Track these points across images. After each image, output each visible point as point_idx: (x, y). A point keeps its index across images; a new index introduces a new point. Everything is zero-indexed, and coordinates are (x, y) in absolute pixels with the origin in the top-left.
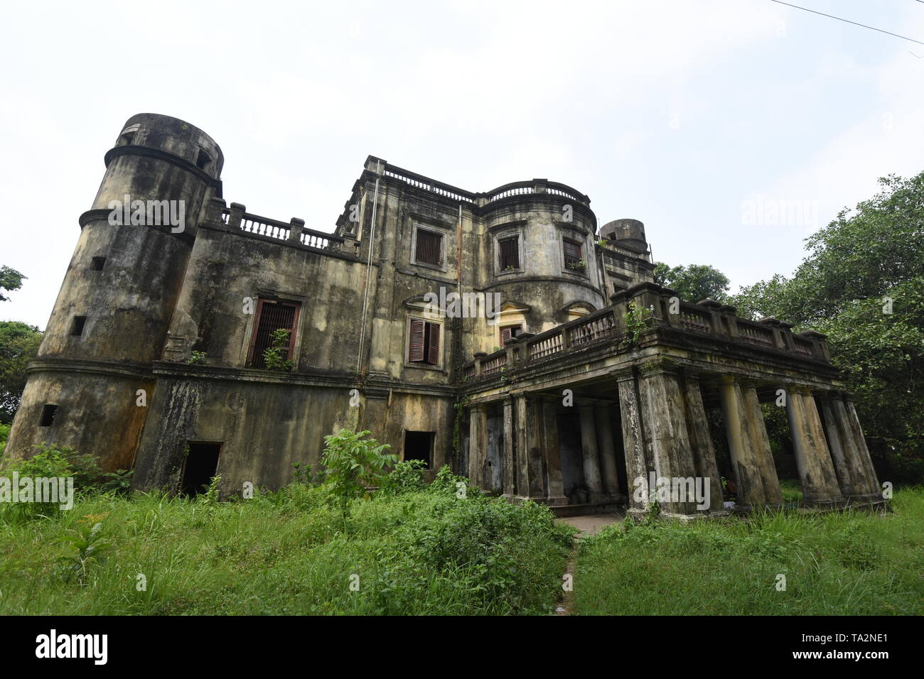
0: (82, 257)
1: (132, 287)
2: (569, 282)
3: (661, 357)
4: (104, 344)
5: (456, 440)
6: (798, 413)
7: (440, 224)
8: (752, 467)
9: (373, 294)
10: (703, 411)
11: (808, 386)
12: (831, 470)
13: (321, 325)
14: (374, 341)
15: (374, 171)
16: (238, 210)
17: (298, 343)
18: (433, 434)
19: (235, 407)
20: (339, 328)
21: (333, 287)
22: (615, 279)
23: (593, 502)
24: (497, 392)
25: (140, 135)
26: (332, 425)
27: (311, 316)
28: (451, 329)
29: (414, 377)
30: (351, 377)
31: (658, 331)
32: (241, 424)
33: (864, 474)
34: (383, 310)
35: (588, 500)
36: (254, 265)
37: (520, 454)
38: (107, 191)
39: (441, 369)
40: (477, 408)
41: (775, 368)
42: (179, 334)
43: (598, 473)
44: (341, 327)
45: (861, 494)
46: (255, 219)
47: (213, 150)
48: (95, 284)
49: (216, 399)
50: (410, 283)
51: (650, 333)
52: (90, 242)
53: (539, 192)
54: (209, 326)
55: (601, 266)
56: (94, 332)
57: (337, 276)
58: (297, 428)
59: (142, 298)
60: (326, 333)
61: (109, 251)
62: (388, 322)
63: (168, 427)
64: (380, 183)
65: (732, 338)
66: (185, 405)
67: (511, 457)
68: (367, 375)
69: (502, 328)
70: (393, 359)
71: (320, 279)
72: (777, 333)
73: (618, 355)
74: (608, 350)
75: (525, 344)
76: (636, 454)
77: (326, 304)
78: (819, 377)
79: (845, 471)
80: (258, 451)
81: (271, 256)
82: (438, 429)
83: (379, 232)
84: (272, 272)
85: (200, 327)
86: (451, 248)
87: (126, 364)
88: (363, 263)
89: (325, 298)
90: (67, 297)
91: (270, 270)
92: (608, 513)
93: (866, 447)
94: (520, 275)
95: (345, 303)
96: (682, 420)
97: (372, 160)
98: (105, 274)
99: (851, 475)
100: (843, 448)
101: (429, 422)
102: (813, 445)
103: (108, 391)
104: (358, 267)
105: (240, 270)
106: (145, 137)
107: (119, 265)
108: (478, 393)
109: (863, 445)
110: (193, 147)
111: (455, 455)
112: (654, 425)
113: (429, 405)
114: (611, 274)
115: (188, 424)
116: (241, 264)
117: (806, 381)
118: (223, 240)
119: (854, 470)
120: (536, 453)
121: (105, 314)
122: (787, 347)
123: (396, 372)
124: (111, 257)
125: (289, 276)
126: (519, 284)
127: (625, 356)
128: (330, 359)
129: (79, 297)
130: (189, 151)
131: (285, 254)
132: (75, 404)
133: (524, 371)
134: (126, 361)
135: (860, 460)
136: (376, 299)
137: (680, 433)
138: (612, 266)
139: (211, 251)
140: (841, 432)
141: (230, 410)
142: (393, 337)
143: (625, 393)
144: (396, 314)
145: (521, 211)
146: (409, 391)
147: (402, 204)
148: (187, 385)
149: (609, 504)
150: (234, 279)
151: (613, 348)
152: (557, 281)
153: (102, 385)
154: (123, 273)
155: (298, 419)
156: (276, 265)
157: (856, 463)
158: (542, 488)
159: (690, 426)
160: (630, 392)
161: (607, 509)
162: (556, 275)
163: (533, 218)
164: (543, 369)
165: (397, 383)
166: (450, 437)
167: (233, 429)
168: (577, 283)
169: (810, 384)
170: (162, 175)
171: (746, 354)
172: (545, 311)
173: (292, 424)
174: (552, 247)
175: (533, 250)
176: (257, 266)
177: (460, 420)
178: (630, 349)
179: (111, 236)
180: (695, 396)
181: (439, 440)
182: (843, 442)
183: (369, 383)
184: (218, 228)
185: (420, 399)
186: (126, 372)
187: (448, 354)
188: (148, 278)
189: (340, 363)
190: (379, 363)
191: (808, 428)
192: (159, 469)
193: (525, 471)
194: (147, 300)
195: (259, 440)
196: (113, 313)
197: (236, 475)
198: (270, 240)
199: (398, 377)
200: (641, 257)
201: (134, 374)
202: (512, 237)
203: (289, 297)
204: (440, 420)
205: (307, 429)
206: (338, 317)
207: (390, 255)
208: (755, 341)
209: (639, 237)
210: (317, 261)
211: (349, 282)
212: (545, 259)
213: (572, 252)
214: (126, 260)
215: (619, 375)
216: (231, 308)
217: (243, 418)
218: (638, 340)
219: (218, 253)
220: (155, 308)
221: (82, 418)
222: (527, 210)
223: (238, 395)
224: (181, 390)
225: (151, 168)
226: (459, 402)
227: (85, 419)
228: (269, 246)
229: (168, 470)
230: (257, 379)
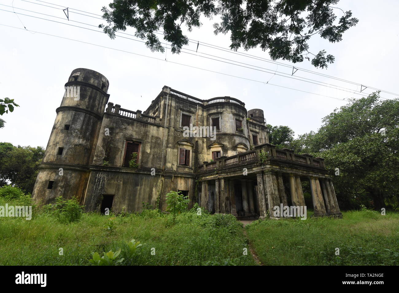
0: (60, 124)
1: (80, 136)
2: (237, 136)
3: (271, 169)
4: (70, 158)
5: (196, 194)
6: (313, 186)
7: (190, 112)
8: (298, 203)
9: (167, 139)
10: (283, 186)
11: (317, 177)
12: (323, 204)
13: (148, 151)
14: (167, 156)
15: (166, 92)
16: (118, 107)
17: (140, 158)
18: (188, 191)
19: (119, 182)
20: (155, 152)
21: (152, 136)
22: (253, 133)
23: (246, 215)
24: (213, 176)
25: (81, 77)
26: (153, 188)
27: (145, 147)
28: (194, 152)
29: (181, 170)
30: (159, 170)
31: (270, 160)
32: (121, 188)
33: (334, 206)
34: (170, 145)
35: (244, 215)
36: (125, 128)
37: (222, 199)
38: (68, 99)
39: (191, 167)
40: (205, 182)
41: (306, 171)
42: (98, 154)
43: (248, 206)
44: (156, 152)
45: (333, 212)
46: (124, 110)
47: (107, 82)
48: (66, 135)
49: (112, 178)
50: (180, 135)
51: (268, 161)
52: (63, 118)
53: (227, 102)
54: (109, 151)
55: (248, 128)
56: (66, 154)
57: (154, 132)
58: (140, 189)
59: (83, 140)
60: (150, 154)
61: (71, 123)
62: (172, 150)
63: (96, 189)
64: (169, 96)
65: (293, 161)
66: (101, 181)
67: (218, 200)
68: (165, 169)
69: (213, 152)
70: (174, 163)
71: (148, 133)
72: (308, 159)
73: (257, 167)
74: (254, 165)
75: (224, 160)
76: (262, 199)
77: (150, 143)
78: (321, 174)
79: (329, 205)
80: (127, 198)
81: (130, 125)
82: (190, 189)
83: (168, 115)
84: (131, 131)
85: (106, 152)
86: (194, 121)
87: (78, 165)
88: (163, 127)
89: (149, 140)
90: (55, 140)
91: (130, 130)
92: (251, 219)
93: (336, 197)
94: (220, 133)
95: (157, 143)
96: (277, 189)
97: (165, 87)
98: (70, 132)
99: (330, 206)
100: (328, 197)
101: (187, 187)
102: (318, 196)
103: (72, 176)
104: (161, 129)
105: (120, 130)
106: (82, 78)
107: (75, 128)
108: (205, 177)
109: (335, 197)
110: (100, 82)
111: (195, 199)
112: (268, 190)
113: (186, 181)
114: (252, 131)
115: (103, 188)
116: (120, 128)
117: (316, 175)
118: (113, 119)
119: (331, 205)
120: (227, 199)
121: (71, 146)
122: (311, 163)
123: (175, 168)
124: (72, 125)
125: (137, 132)
126: (220, 136)
127: (259, 167)
128: (152, 164)
129: (60, 140)
130: (99, 83)
131: (135, 124)
132: (61, 181)
133: (224, 170)
134: (78, 164)
135: (333, 201)
136: (168, 140)
137: (276, 192)
138: (252, 128)
139: (109, 123)
140: (328, 192)
141: (117, 183)
142: (174, 155)
143: (259, 179)
144: (175, 147)
145: (220, 108)
146: (179, 176)
147: (177, 104)
148: (102, 174)
149: (251, 216)
150: (117, 133)
151: (255, 164)
152: (233, 135)
153: (70, 173)
154: (76, 131)
155: (141, 186)
156: (132, 128)
157: (332, 202)
158: (229, 210)
159: (279, 190)
160: (261, 179)
161: (251, 218)
162: (233, 133)
163: (225, 111)
164: (231, 169)
165: (175, 173)
166: (194, 193)
167: (118, 190)
168: (240, 136)
169: (318, 176)
170: (89, 93)
171: (297, 167)
172: (229, 146)
173: (139, 188)
174: (231, 122)
175: (224, 123)
176: (126, 129)
177: (197, 186)
178: (261, 165)
179: (72, 117)
180: (281, 180)
181: (190, 194)
182: (328, 195)
183: (166, 173)
184: (111, 114)
185: (183, 179)
186: (78, 169)
187: (193, 161)
188: (85, 133)
189: (155, 165)
190: (169, 165)
191: (316, 191)
192: (93, 205)
193: (223, 205)
194: (85, 141)
195: (127, 193)
196: (73, 146)
197: (119, 207)
198: (130, 118)
199: (176, 170)
200: (262, 124)
201: (81, 169)
202: (217, 118)
203: (137, 140)
204: (190, 186)
205: (144, 189)
206: (154, 147)
207: (172, 124)
208: (300, 161)
209: (262, 116)
210: (147, 127)
211: (158, 134)
212: (229, 127)
213: (238, 124)
214: (77, 126)
215: (257, 173)
216: (117, 145)
217: (122, 185)
218: (264, 162)
219: (112, 124)
220: (88, 144)
221: (63, 186)
222: (223, 108)
223: (120, 177)
224: (100, 175)
225: (85, 90)
226: (197, 180)
227: (64, 186)
228: (129, 121)
229: (96, 205)
230: (127, 171)
